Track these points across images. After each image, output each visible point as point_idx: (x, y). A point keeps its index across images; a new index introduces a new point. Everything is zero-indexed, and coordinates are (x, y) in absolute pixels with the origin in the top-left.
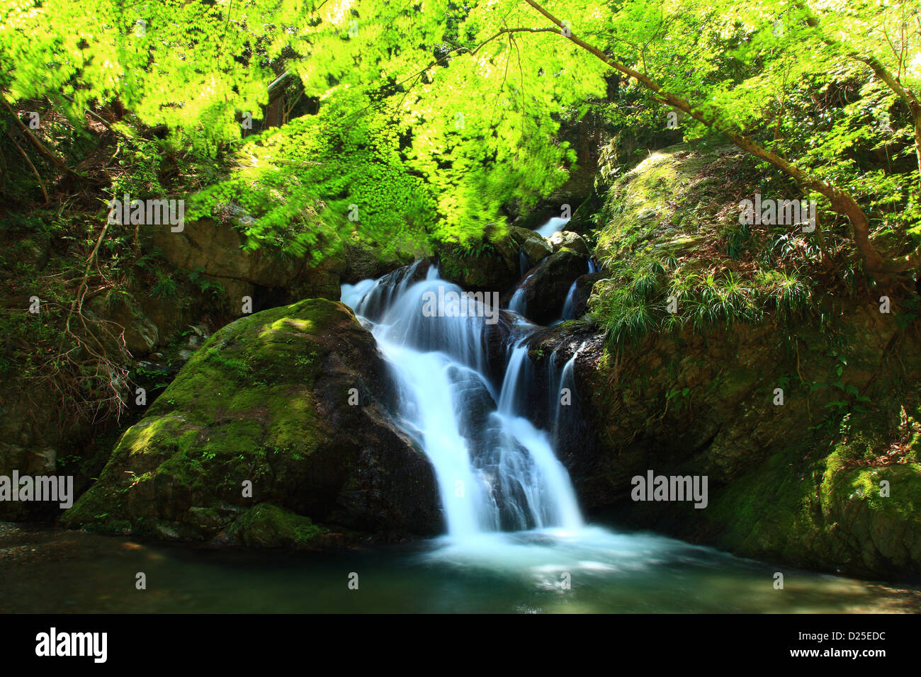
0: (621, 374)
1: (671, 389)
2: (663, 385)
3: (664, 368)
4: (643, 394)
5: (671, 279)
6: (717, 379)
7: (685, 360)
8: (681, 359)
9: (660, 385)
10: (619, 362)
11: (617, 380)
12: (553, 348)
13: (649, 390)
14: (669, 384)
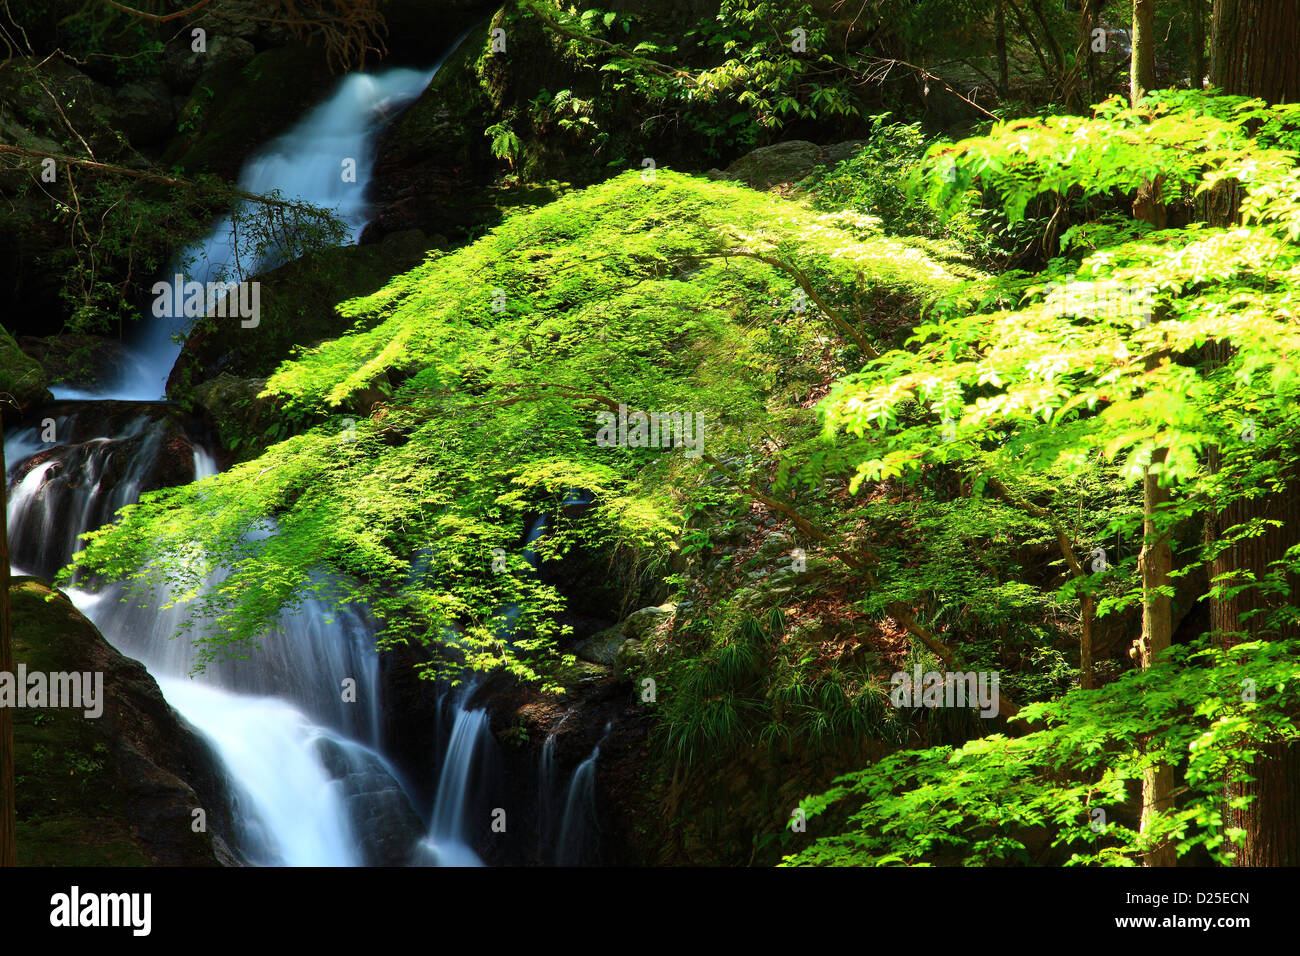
0: (682, 798)
1: (761, 830)
2: (749, 820)
3: (751, 793)
4: (715, 834)
5: (774, 654)
6: (835, 818)
7: (787, 786)
8: (780, 784)
9: (744, 819)
10: (680, 778)
11: (674, 809)
12: (548, 726)
13: (727, 827)
14: (759, 820)
